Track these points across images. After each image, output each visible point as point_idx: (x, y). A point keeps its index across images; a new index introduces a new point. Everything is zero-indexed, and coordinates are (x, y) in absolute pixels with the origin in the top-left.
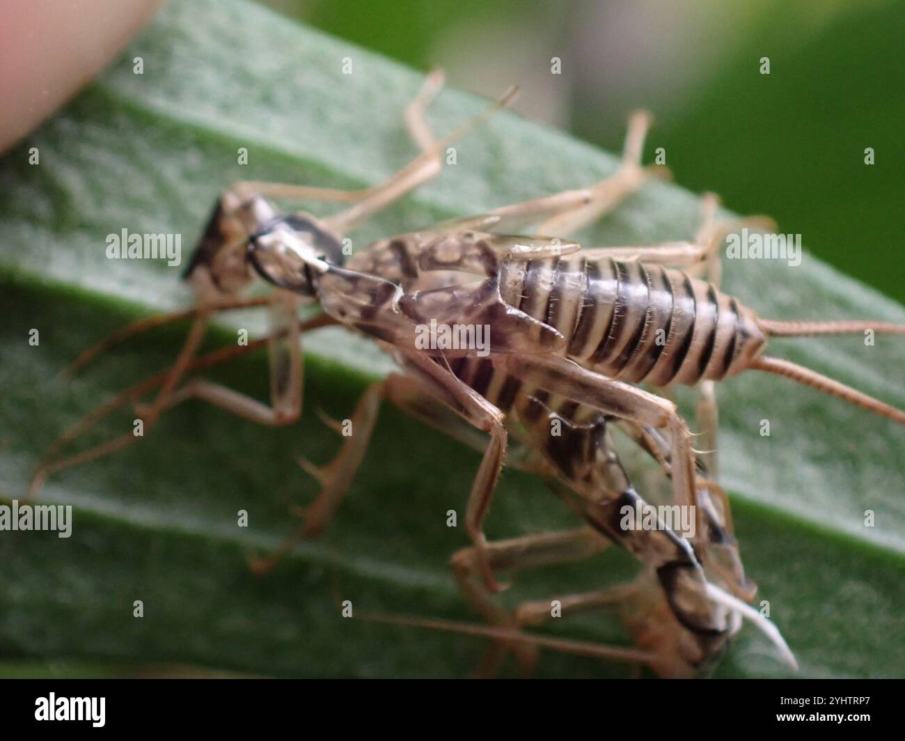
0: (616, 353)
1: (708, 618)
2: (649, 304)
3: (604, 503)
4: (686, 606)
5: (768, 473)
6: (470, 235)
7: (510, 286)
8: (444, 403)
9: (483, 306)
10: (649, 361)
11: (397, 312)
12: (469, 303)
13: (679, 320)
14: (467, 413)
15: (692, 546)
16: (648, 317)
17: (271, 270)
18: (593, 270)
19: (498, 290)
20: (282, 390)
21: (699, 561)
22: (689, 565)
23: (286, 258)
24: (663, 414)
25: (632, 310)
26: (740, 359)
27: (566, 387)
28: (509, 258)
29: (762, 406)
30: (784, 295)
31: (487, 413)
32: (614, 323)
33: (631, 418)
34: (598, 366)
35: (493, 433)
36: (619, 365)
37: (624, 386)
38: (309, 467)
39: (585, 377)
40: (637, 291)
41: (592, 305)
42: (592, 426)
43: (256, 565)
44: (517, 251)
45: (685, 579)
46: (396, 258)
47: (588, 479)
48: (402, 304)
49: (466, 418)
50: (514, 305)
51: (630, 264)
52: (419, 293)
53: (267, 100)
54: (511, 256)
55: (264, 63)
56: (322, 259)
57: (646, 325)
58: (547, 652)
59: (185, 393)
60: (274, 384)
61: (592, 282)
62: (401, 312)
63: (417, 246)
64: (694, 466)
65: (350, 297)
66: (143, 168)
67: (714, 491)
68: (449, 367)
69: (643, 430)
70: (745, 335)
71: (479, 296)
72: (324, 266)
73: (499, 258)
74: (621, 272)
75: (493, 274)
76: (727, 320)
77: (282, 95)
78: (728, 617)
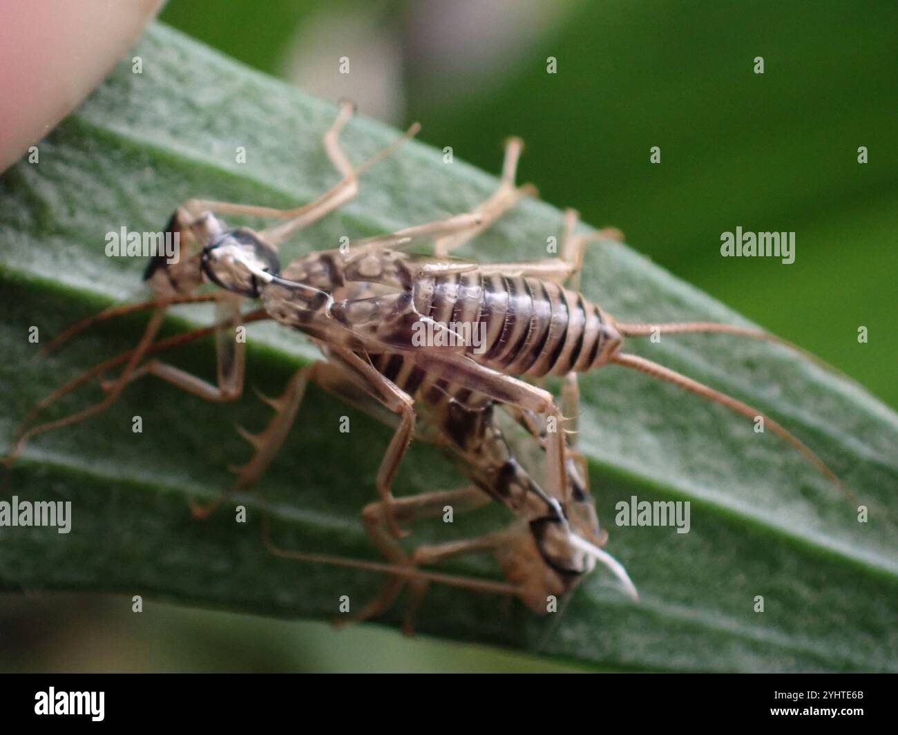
0: (506, 352)
1: (570, 560)
2: (533, 314)
3: (491, 470)
4: (552, 550)
5: (615, 440)
6: (388, 254)
7: (421, 298)
8: (365, 389)
9: (400, 315)
10: (531, 357)
11: (329, 317)
12: (388, 311)
13: (555, 326)
14: (384, 398)
15: (561, 504)
16: (532, 324)
17: (221, 276)
18: (487, 283)
19: (412, 302)
20: (227, 373)
21: (566, 517)
22: (557, 520)
23: (234, 267)
24: (543, 403)
25: (519, 319)
26: (601, 357)
27: (462, 378)
28: (422, 275)
29: (612, 385)
30: (630, 295)
31: (401, 400)
32: (505, 329)
33: (516, 405)
34: (490, 362)
35: (405, 416)
36: (508, 361)
37: (512, 380)
38: (246, 434)
39: (480, 372)
40: (523, 301)
41: (487, 315)
42: (483, 409)
43: (198, 511)
44: (428, 270)
45: (552, 530)
46: (325, 270)
47: (478, 451)
48: (333, 311)
49: (382, 402)
50: (425, 314)
51: (516, 279)
52: (347, 302)
53: (209, 127)
54: (422, 274)
55: (206, 96)
56: (265, 270)
57: (530, 331)
58: (434, 585)
59: (143, 371)
60: (220, 368)
61: (488, 295)
62: (332, 317)
63: (343, 260)
64: (564, 442)
65: (290, 303)
66: (108, 184)
67: (577, 459)
68: (370, 361)
69: (524, 413)
70: (606, 336)
71: (397, 306)
72: (268, 277)
73: (413, 274)
74: (509, 285)
75: (408, 288)
76: (592, 324)
77: (222, 122)
78: (585, 559)
